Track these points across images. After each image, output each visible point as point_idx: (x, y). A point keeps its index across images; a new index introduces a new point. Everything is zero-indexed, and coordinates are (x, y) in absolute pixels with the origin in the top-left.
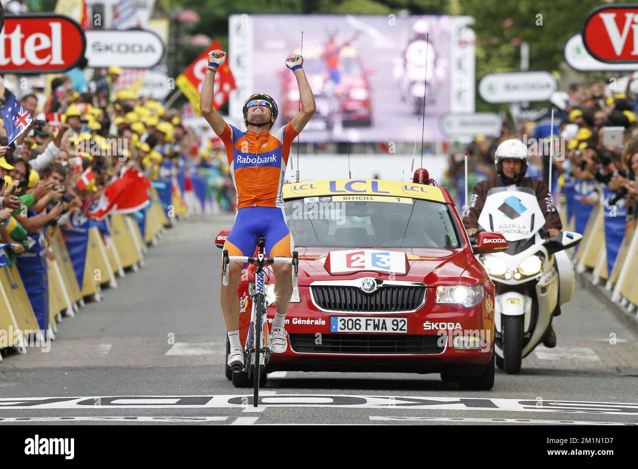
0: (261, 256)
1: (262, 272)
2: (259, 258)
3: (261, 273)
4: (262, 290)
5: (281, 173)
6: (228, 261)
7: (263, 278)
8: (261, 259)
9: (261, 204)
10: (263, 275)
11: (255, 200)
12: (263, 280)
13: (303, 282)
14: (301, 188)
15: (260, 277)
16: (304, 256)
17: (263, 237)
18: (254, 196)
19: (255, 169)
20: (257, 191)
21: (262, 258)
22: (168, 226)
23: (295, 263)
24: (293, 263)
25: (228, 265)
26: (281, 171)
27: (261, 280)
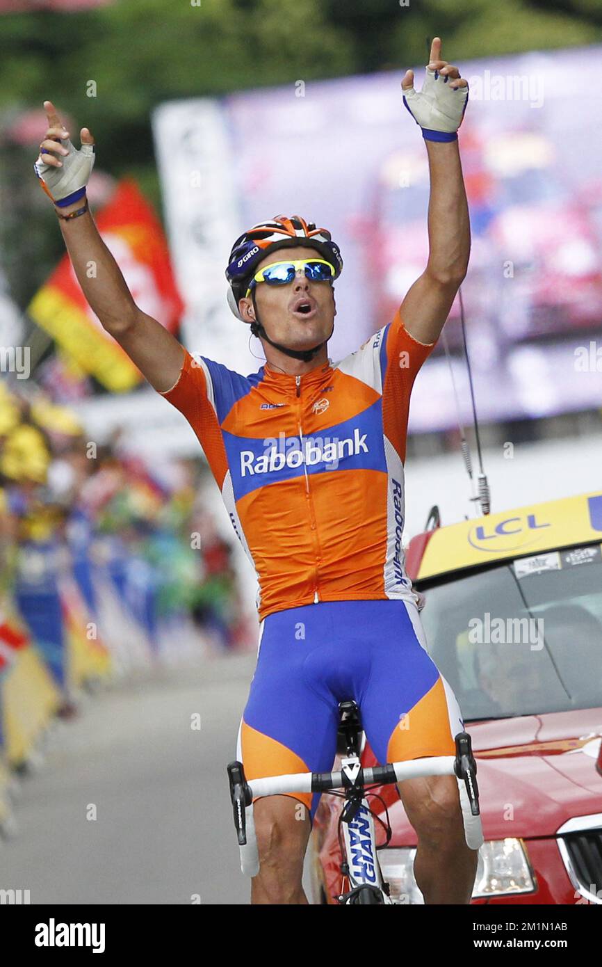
0: (351, 766)
1: (363, 816)
2: (348, 771)
3: (361, 820)
4: (370, 874)
5: (391, 487)
6: (247, 798)
7: (369, 835)
8: (352, 775)
9: (334, 593)
10: (367, 825)
11: (316, 582)
12: (369, 842)
13: (535, 826)
14: (499, 530)
15: (357, 832)
16: (536, 742)
17: (350, 699)
18: (308, 572)
19: (302, 484)
20: (318, 553)
21: (356, 770)
22: (65, 712)
23: (465, 771)
24: (459, 772)
25: (249, 809)
26: (390, 481)
27: (364, 843)
